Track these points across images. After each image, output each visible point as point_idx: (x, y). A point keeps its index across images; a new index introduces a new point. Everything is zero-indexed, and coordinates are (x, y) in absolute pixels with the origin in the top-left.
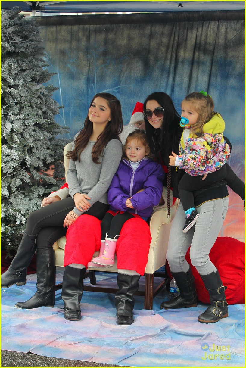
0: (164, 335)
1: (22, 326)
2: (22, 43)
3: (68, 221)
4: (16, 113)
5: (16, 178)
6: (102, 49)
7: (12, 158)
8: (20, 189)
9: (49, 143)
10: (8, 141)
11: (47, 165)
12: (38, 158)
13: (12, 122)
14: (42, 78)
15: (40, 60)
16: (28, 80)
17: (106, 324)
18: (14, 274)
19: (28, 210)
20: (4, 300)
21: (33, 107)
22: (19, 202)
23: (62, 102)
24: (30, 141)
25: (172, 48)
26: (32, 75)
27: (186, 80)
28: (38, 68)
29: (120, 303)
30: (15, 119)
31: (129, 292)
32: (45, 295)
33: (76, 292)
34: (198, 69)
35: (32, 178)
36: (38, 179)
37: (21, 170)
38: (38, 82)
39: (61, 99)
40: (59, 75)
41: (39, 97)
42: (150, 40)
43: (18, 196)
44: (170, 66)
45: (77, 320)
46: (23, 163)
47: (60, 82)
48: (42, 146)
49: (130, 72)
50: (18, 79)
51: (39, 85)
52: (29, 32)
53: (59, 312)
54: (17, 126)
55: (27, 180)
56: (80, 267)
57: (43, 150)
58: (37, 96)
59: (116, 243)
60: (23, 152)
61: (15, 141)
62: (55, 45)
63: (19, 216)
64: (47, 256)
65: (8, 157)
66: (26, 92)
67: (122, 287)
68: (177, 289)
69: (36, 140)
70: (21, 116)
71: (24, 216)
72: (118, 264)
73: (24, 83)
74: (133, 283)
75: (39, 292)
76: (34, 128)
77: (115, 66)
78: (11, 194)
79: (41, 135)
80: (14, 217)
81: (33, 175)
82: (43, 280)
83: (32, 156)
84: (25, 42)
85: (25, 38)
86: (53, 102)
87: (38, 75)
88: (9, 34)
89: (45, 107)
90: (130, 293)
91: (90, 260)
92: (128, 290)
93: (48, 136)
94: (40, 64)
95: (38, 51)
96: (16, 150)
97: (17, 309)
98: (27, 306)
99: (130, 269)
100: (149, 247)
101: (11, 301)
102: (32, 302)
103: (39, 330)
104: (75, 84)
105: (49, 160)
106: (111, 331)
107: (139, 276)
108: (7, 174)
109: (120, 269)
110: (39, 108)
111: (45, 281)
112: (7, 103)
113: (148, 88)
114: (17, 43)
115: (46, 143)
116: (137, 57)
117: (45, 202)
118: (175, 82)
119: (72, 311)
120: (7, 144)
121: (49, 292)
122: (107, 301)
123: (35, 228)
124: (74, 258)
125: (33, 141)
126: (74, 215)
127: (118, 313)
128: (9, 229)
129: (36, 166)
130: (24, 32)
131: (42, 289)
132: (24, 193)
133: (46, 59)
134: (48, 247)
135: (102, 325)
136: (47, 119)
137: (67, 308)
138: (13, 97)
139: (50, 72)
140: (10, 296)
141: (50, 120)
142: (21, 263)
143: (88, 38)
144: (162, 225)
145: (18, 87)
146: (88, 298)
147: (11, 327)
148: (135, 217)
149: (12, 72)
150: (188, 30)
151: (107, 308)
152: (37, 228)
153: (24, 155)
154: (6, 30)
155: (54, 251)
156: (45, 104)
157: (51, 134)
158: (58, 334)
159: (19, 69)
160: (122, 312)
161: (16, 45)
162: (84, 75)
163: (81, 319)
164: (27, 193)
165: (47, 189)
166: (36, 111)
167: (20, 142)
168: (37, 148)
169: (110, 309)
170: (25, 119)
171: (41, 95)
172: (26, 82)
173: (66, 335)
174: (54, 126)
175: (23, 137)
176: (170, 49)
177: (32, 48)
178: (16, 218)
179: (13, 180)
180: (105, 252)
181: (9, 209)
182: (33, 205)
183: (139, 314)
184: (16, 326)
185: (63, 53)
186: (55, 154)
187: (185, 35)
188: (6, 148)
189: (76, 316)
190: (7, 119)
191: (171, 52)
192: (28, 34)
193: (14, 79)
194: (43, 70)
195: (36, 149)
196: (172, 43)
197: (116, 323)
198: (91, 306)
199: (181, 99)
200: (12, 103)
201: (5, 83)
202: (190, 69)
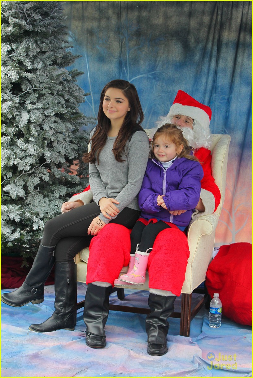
0: (203, 369)
1: (36, 356)
2: (42, 20)
3: (93, 230)
4: (34, 101)
5: (33, 175)
6: (134, 28)
7: (29, 153)
8: (38, 188)
9: (72, 136)
10: (25, 134)
11: (70, 161)
12: (59, 152)
13: (29, 112)
14: (65, 62)
15: (62, 40)
16: (48, 64)
17: (135, 354)
18: (29, 291)
19: (47, 213)
20: (18, 319)
21: (54, 95)
22: (37, 203)
23: (91, 88)
24: (50, 134)
25: (215, 28)
26: (53, 58)
27: (230, 65)
28: (60, 50)
29: (151, 329)
30: (32, 108)
31: (162, 316)
32: (64, 316)
33: (101, 314)
34: (244, 53)
35: (52, 176)
36: (59, 177)
37: (39, 166)
38: (60, 65)
39: (90, 84)
40: (86, 58)
41: (61, 83)
42: (189, 18)
43: (36, 196)
44: (212, 48)
45: (101, 348)
46: (42, 159)
47: (88, 65)
48: (64, 139)
49: (168, 56)
50: (37, 62)
51: (62, 69)
52: (51, 8)
53: (80, 336)
54: (35, 116)
55: (47, 179)
56: (106, 285)
57: (65, 144)
58: (58, 82)
59: (148, 257)
60: (42, 146)
61: (32, 134)
62: (81, 23)
63: (36, 220)
64: (67, 271)
65: (24, 152)
66: (46, 78)
67: (155, 310)
68: (218, 310)
69: (57, 132)
70: (39, 105)
71: (42, 219)
72: (149, 282)
73: (44, 66)
74: (167, 305)
75: (57, 312)
76: (55, 119)
77: (151, 48)
78: (29, 194)
79: (62, 126)
80: (31, 221)
81: (53, 172)
82: (62, 299)
83: (53, 151)
84: (45, 20)
85: (45, 15)
86: (77, 89)
87: (60, 57)
88: (26, 10)
89: (68, 94)
90: (164, 316)
91: (117, 277)
92: (162, 313)
93: (71, 128)
94: (63, 45)
95: (60, 30)
96: (34, 145)
97: (31, 332)
98: (43, 328)
99: (164, 289)
100: (186, 263)
101: (25, 321)
102: (49, 323)
103: (56, 361)
104: (106, 67)
105: (72, 156)
106: (141, 364)
107: (175, 297)
108: (23, 171)
109: (152, 288)
110: (61, 96)
111: (64, 299)
112: (24, 89)
113: (189, 73)
114: (36, 21)
115: (69, 136)
116: (175, 38)
117: (64, 207)
118: (218, 67)
119: (95, 337)
120: (24, 137)
121: (68, 313)
122: (137, 322)
123: (54, 238)
124: (98, 275)
125: (54, 133)
126: (100, 223)
127: (150, 341)
128: (25, 235)
129: (57, 162)
130: (44, 9)
131: (60, 309)
132: (43, 194)
133: (72, 39)
134: (68, 261)
135: (130, 356)
136: (69, 109)
137: (90, 333)
138: (31, 83)
139: (75, 54)
140: (25, 313)
141: (74, 109)
142: (37, 279)
143: (119, 16)
144: (203, 236)
145: (37, 72)
146: (114, 317)
147: (22, 357)
148: (171, 227)
149: (29, 54)
150: (232, 8)
151: (136, 332)
152: (56, 238)
153: (43, 150)
154: (23, 6)
155: (76, 265)
156: (68, 90)
157: (75, 126)
158: (77, 367)
159: (38, 50)
160: (153, 339)
161: (35, 23)
162: (115, 58)
163: (105, 346)
164: (46, 193)
165: (69, 189)
166: (57, 99)
167: (39, 135)
168: (58, 141)
169: (140, 334)
170: (44, 109)
171: (64, 80)
172: (46, 66)
173: (87, 368)
174: (78, 117)
175: (42, 129)
176: (212, 29)
177: (54, 27)
178: (33, 222)
179: (30, 178)
180: (135, 268)
181: (25, 211)
182: (53, 207)
183: (174, 340)
184: (28, 356)
185: (91, 32)
186: (79, 149)
187: (230, 13)
188: (21, 142)
189: (100, 343)
190: (23, 108)
191: (213, 33)
192: (48, 10)
193: (32, 62)
194: (66, 52)
195: (58, 143)
196: (214, 22)
197: (146, 352)
198: (118, 329)
199: (225, 87)
200: (29, 89)
201: (21, 67)
202: (235, 52)
